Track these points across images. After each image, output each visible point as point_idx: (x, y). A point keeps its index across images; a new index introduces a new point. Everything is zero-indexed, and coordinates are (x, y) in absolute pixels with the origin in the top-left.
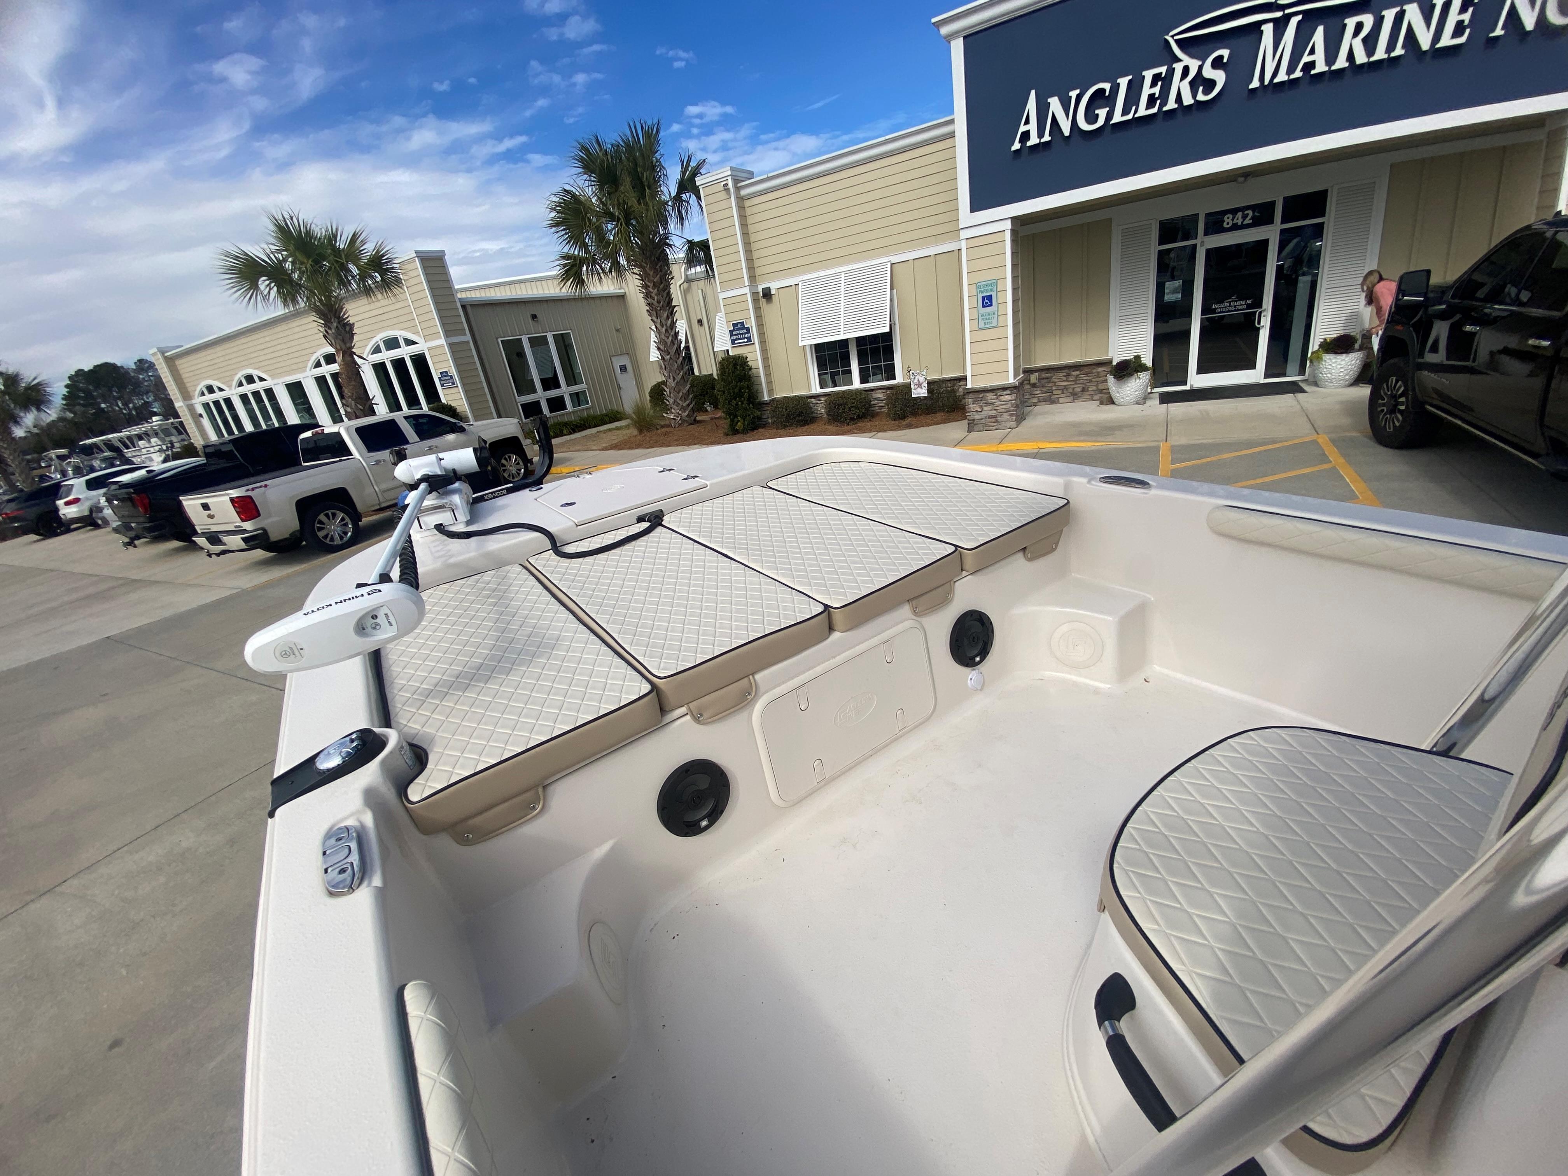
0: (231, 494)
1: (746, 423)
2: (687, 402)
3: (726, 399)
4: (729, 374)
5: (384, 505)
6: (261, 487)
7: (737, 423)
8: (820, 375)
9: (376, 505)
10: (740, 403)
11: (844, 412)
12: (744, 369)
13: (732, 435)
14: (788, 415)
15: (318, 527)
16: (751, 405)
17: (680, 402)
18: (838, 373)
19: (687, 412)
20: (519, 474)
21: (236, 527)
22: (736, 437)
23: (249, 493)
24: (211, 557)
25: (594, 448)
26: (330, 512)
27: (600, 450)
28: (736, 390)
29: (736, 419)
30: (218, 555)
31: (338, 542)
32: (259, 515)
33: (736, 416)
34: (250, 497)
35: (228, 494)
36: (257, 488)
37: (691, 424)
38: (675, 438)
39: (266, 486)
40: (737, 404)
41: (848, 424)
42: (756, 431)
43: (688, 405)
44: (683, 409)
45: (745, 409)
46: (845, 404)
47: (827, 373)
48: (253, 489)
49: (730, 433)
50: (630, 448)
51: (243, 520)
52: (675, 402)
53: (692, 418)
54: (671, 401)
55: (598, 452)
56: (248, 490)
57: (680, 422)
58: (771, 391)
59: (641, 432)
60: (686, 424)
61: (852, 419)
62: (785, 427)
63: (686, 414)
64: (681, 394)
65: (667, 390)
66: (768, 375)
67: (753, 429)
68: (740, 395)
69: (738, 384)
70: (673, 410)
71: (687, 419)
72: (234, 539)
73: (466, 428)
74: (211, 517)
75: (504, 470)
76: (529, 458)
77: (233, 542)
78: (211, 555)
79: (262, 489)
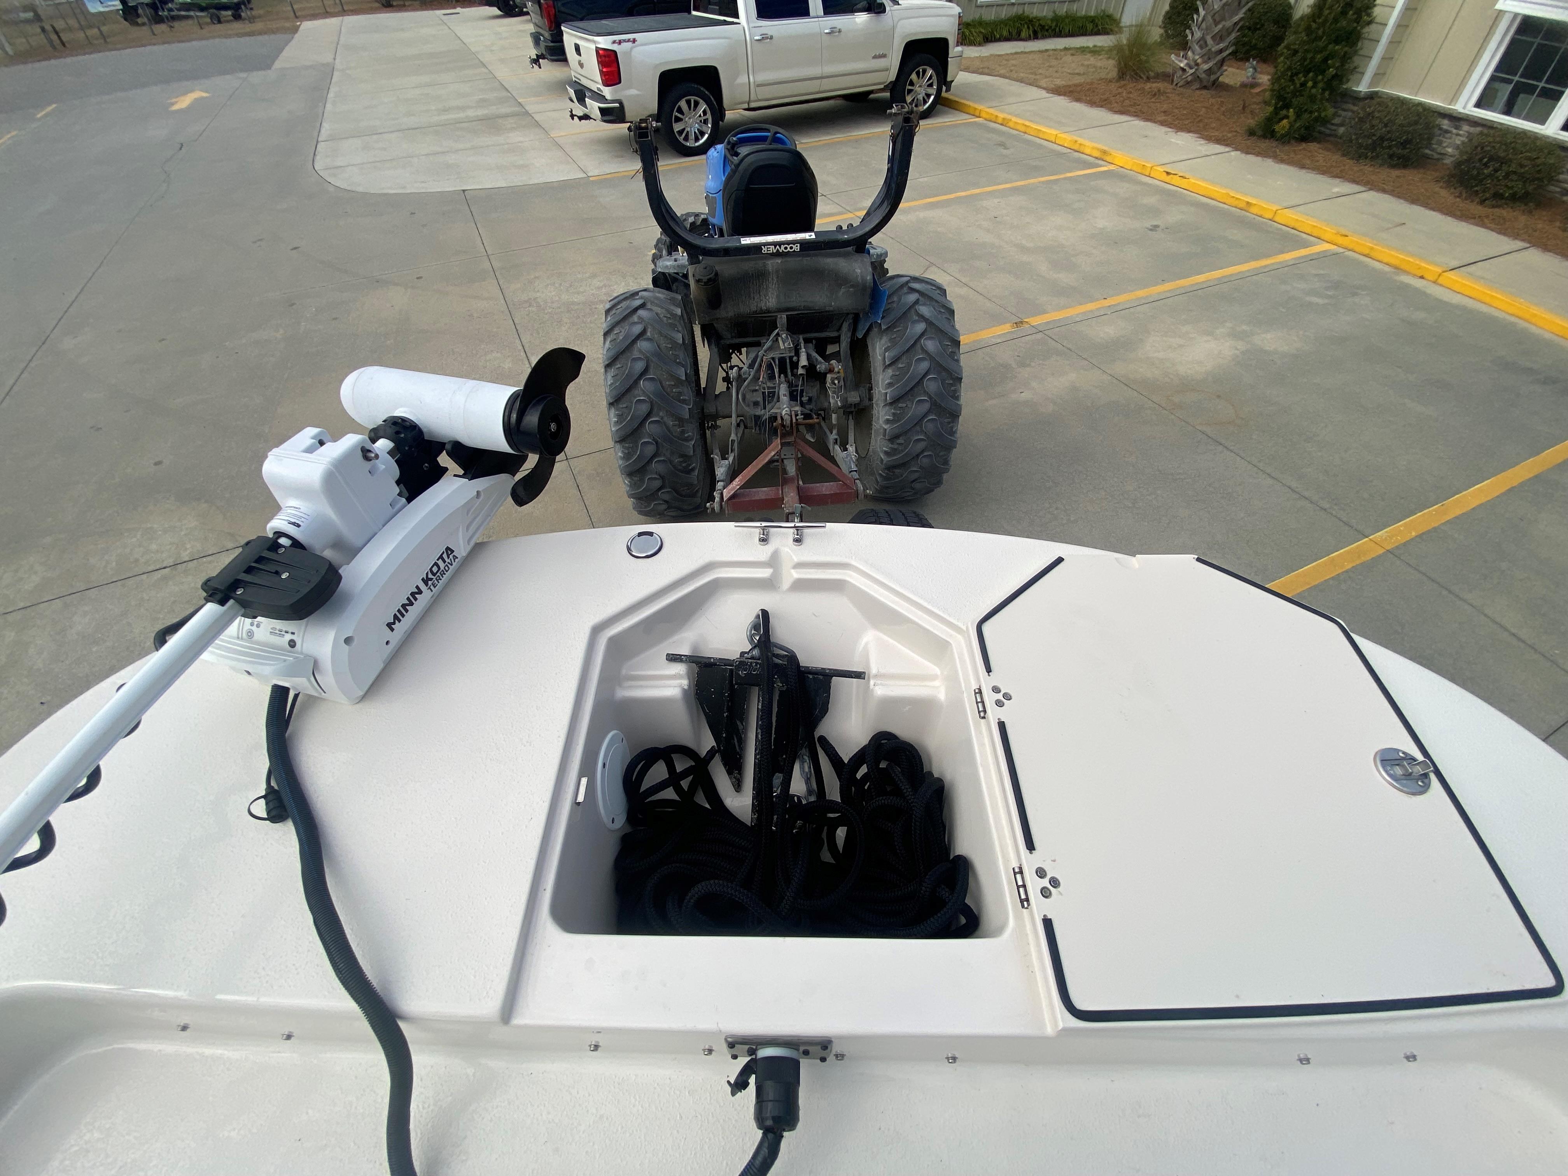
0: (599, 43)
1: (1298, 125)
2: (1222, 46)
3: (1289, 68)
4: (1326, 21)
5: (753, 105)
6: (629, 41)
7: (1282, 119)
8: (1493, 79)
9: (744, 103)
10: (1310, 84)
11: (1490, 175)
12: (1358, 21)
13: (1260, 137)
14: (1382, 139)
15: (676, 117)
16: (1327, 94)
17: (1210, 41)
18: (1530, 90)
19: (1210, 64)
20: (925, 102)
21: (599, 89)
22: (1265, 144)
23: (615, 47)
24: (573, 119)
25: (1043, 83)
26: (693, 98)
27: (1048, 90)
28: (1319, 57)
29: (1284, 112)
30: (581, 118)
31: (690, 144)
32: (620, 82)
33: (1287, 106)
34: (615, 52)
35: (594, 42)
37: (1205, 88)
38: (1165, 107)
39: (634, 41)
40: (1303, 85)
41: (1482, 202)
42: (1304, 145)
43: (1221, 51)
44: (1207, 57)
45: (1313, 99)
46: (1503, 161)
47: (1509, 81)
48: (620, 42)
49: (1260, 133)
50: (1092, 103)
51: (606, 84)
52: (1203, 39)
53: (1213, 77)
54: (1198, 34)
55: (1044, 94)
56: (614, 42)
57: (1189, 79)
58: (1379, 76)
59: (1122, 75)
60: (1197, 85)
61: (1497, 196)
62: (1359, 157)
63: (1206, 67)
64: (1220, 26)
65: (1202, 12)
66: (1395, 42)
67: (1304, 139)
68: (1321, 69)
69: (1330, 47)
70: (1190, 53)
71: (1203, 76)
72: (593, 107)
73: (888, 9)
74: (581, 65)
75: (910, 91)
76: (949, 79)
77: (592, 108)
78: (572, 116)
79: (630, 43)
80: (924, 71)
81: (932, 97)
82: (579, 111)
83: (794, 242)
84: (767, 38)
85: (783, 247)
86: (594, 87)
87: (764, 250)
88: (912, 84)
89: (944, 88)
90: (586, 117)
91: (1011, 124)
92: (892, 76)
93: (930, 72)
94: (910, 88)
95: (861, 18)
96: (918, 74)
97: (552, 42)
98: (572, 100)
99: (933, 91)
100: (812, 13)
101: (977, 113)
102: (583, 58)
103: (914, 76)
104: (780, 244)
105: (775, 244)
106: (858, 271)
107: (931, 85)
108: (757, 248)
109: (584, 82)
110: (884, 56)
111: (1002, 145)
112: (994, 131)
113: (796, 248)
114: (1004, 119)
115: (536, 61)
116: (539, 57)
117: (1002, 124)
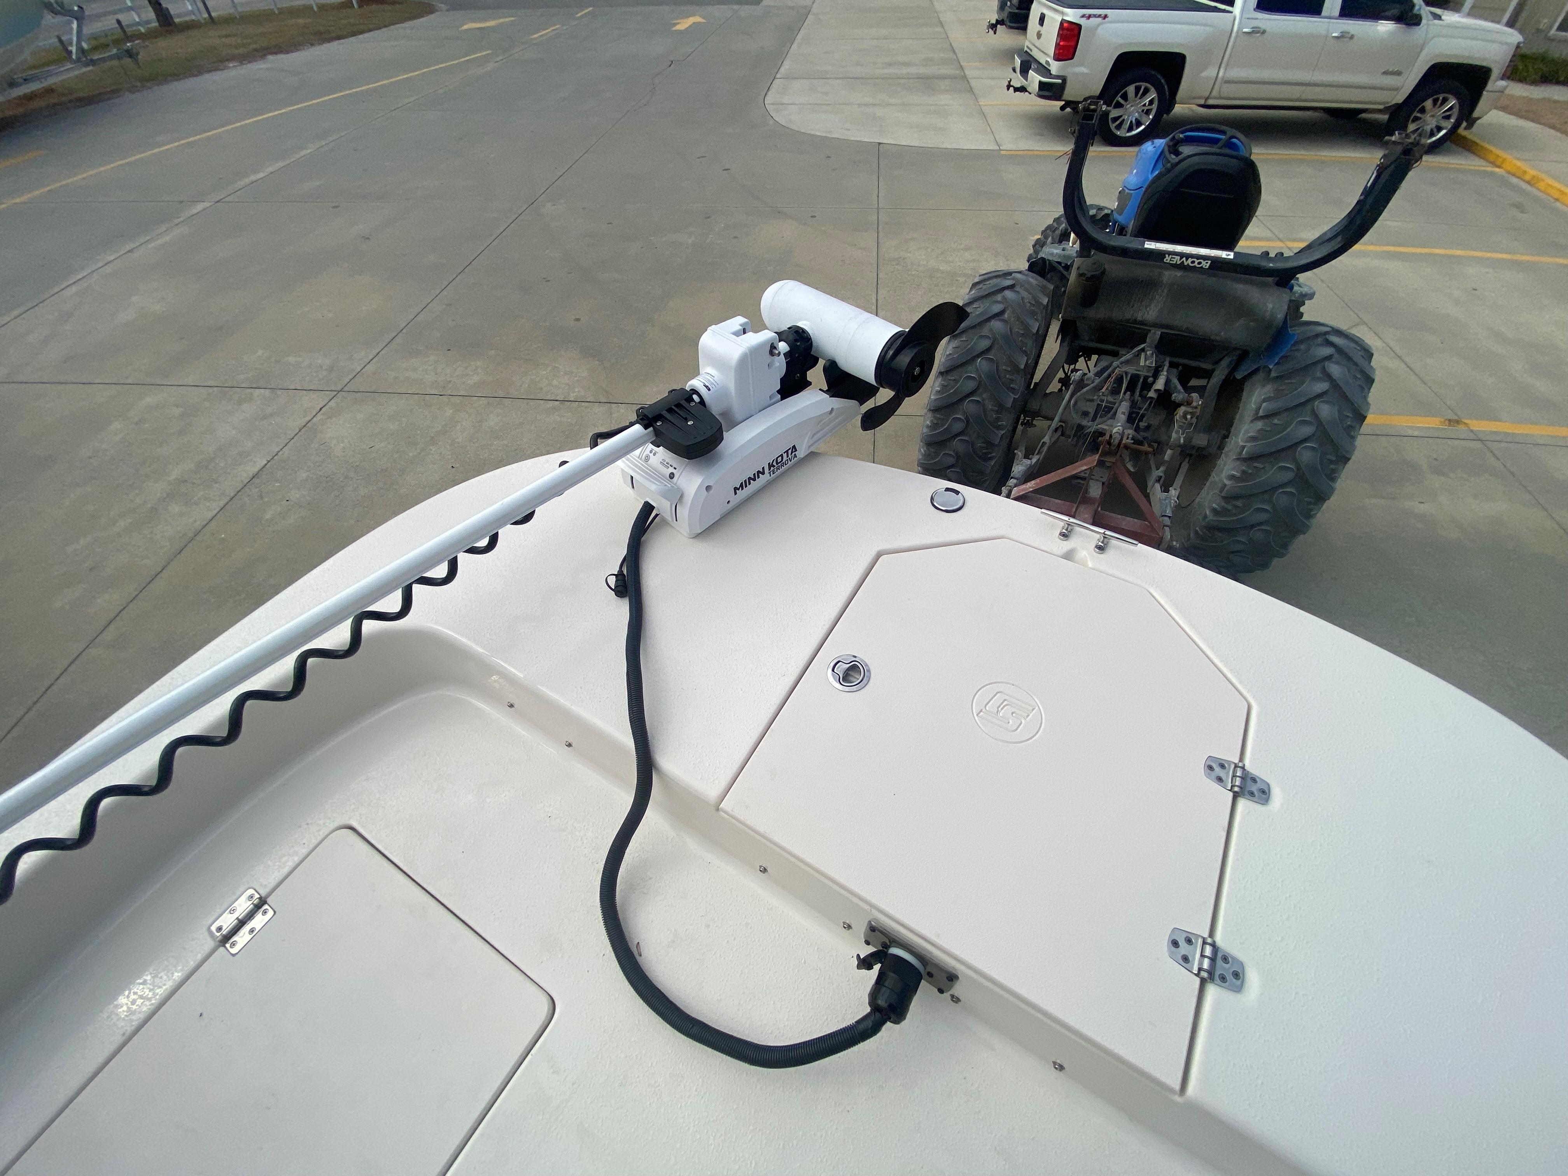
0: (1067, 15)
5: (1211, 102)
6: (1100, 16)
9: (1200, 98)
15: (1118, 102)
20: (1433, 135)
21: (1047, 62)
23: (1083, 22)
24: (1008, 89)
26: (1144, 85)
30: (1016, 90)
31: (1121, 133)
32: (1072, 58)
34: (1079, 27)
35: (1063, 13)
36: (1095, 16)
39: (1106, 16)
48: (1089, 17)
51: (1057, 57)
56: (1083, 16)
72: (1035, 78)
73: (1424, 22)
74: (1039, 35)
75: (1416, 119)
76: (1475, 114)
77: (1033, 82)
78: (1009, 87)
79: (1100, 19)
80: (1445, 100)
81: (1443, 132)
82: (1018, 80)
83: (1205, 258)
84: (1258, 32)
85: (1190, 260)
86: (1043, 60)
87: (1167, 259)
88: (1423, 110)
89: (1464, 124)
90: (1022, 89)
91: (1541, 185)
92: (1400, 98)
93: (1452, 102)
94: (1419, 115)
95: (1385, 27)
96: (1435, 102)
97: (1017, 9)
98: (1014, 70)
99: (1448, 124)
100: (1324, 13)
101: (1498, 163)
102: (1044, 30)
103: (1428, 104)
104: (1188, 256)
105: (1182, 255)
106: (1270, 306)
107: (1448, 118)
108: (1161, 254)
109: (1036, 53)
110: (1398, 73)
111: (1520, 207)
112: (1513, 187)
113: (1206, 265)
114: (1534, 177)
115: (993, 27)
116: (999, 22)
117: (1528, 183)
